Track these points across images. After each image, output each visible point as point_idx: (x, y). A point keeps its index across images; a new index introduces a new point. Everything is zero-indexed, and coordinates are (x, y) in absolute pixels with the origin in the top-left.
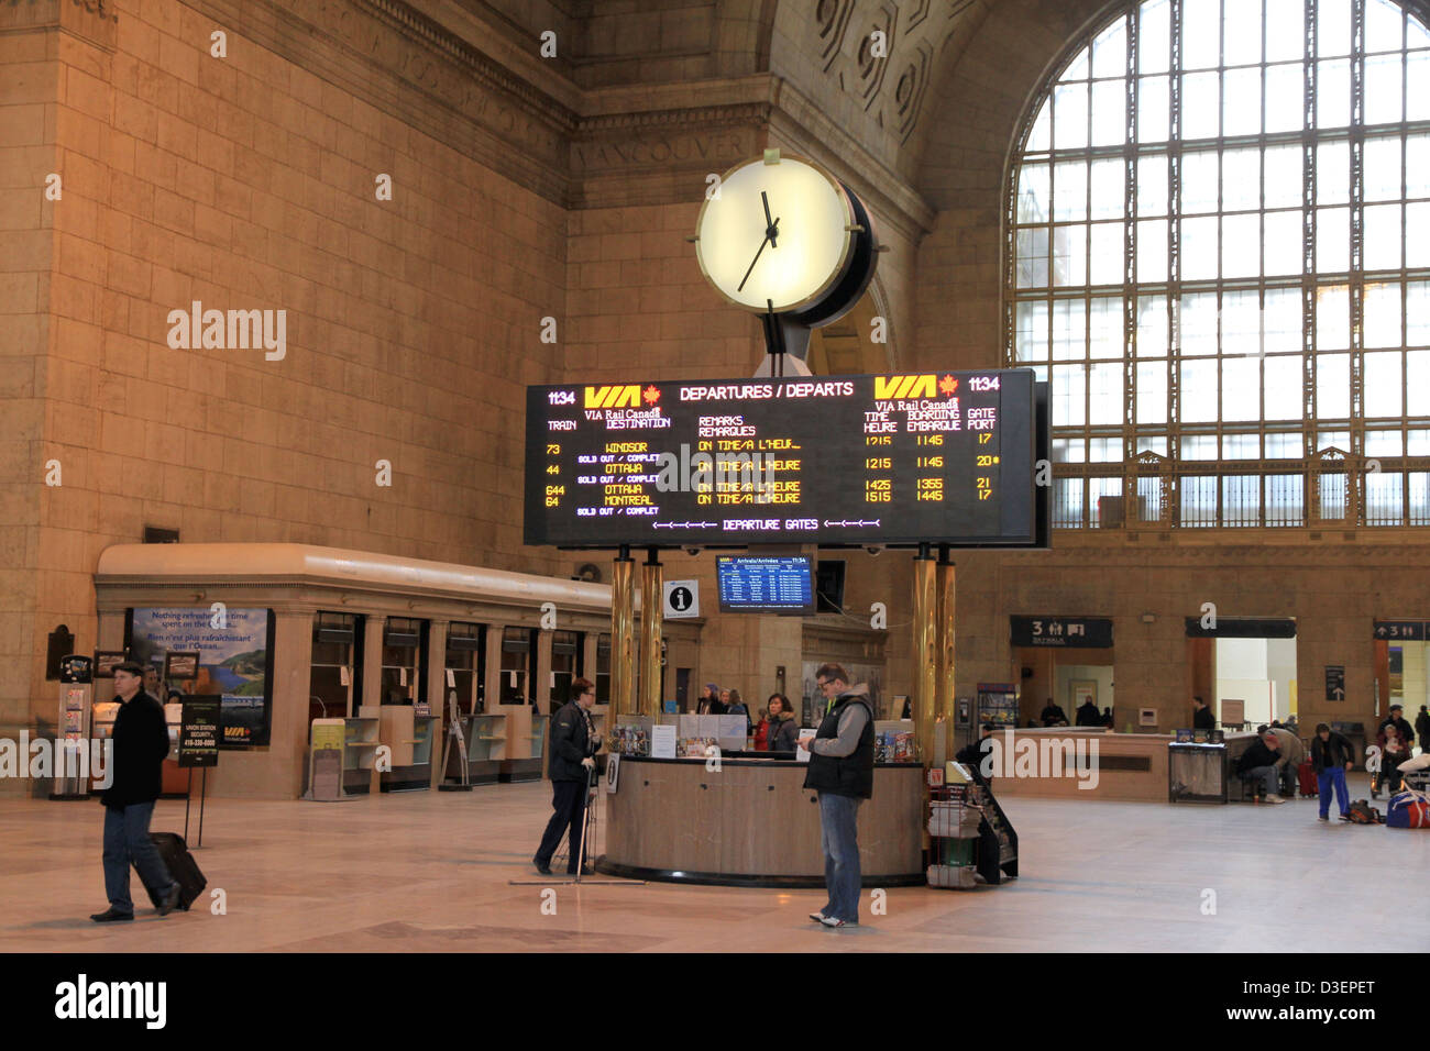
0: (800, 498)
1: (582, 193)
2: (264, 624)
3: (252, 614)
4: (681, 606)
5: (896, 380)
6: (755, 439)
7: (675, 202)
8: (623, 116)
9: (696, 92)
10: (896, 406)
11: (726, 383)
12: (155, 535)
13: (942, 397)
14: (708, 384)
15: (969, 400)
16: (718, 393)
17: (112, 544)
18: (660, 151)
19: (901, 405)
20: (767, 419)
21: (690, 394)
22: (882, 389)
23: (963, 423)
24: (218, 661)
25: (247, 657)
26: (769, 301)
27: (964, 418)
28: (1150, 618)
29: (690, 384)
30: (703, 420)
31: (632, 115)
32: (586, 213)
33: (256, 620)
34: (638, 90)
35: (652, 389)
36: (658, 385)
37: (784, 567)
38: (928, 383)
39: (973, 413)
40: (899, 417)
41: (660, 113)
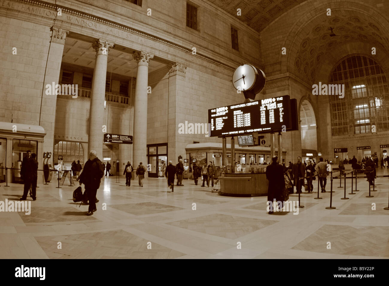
0: (251, 125)
1: (265, 92)
2: (206, 155)
3: (204, 153)
4: (263, 144)
5: (265, 100)
6: (243, 114)
7: (278, 92)
8: (270, 81)
9: (279, 76)
10: (265, 105)
11: (237, 105)
12: (195, 143)
13: (273, 102)
14: (235, 105)
15: (278, 102)
16: (236, 107)
17: (188, 144)
18: (275, 85)
19: (266, 105)
20: (245, 110)
21: (232, 107)
22: (263, 102)
23: (277, 107)
24: (200, 160)
25: (204, 159)
26: (244, 89)
27: (277, 106)
28: (352, 147)
29: (232, 106)
30: (234, 112)
31: (271, 80)
32: (266, 95)
33: (205, 154)
34: (271, 77)
35: (226, 107)
36: (227, 106)
37: (248, 137)
38: (270, 100)
39: (278, 105)
40: (266, 107)
41: (275, 80)
